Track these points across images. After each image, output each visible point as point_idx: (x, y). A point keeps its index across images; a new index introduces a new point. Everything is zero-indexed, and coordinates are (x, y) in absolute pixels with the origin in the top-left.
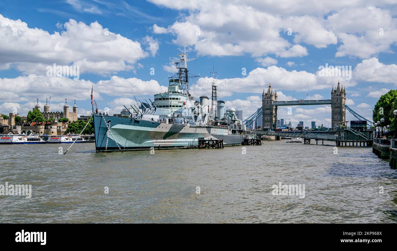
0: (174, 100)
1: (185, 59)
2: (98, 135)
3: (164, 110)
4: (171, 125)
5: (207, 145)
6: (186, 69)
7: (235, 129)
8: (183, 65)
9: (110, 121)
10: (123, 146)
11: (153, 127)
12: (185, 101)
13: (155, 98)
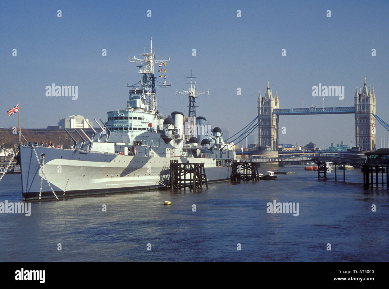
0: (136, 120)
1: (151, 61)
2: (28, 175)
3: (121, 135)
4: (131, 157)
5: (182, 170)
6: (153, 75)
7: (221, 159)
8: (149, 68)
9: (44, 154)
10: (63, 189)
11: (106, 162)
12: (151, 121)
13: (109, 117)
